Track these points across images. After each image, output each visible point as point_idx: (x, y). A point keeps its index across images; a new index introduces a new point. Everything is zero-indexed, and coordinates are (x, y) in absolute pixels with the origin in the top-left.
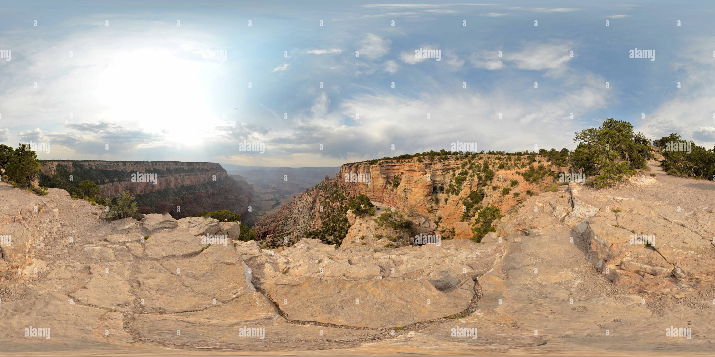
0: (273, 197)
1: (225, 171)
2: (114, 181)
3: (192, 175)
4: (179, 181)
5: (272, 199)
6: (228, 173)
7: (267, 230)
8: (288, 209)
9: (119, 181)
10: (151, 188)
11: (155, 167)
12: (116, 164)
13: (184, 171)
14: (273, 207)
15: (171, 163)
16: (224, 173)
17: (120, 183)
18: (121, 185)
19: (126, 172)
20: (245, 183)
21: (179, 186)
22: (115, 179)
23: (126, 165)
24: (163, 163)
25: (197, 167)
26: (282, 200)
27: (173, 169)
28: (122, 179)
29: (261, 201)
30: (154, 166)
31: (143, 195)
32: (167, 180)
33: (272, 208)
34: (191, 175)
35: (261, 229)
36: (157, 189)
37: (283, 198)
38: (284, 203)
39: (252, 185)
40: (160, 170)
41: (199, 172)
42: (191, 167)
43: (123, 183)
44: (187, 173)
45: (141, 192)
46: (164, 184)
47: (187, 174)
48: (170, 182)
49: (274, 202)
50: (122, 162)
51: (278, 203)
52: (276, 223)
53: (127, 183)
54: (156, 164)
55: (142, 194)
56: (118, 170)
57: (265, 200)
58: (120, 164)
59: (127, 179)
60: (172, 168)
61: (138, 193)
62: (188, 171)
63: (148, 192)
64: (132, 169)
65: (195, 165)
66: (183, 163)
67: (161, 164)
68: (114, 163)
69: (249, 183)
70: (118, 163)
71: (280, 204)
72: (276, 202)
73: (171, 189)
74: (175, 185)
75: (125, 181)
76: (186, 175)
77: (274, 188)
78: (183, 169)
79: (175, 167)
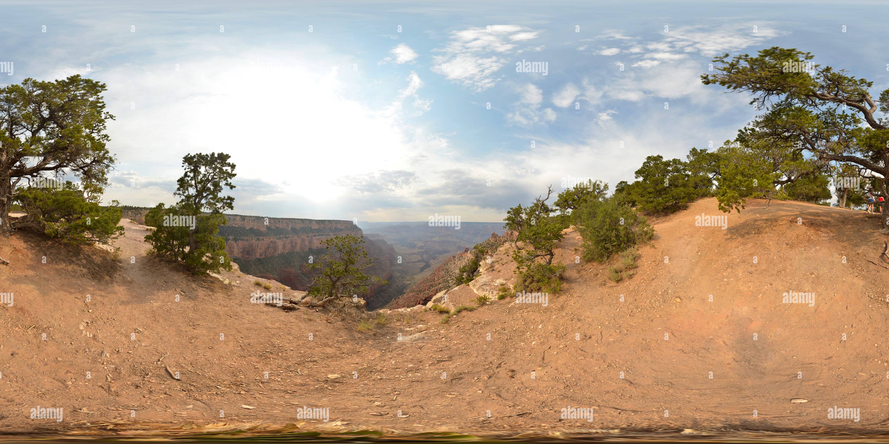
0: (420, 258)
1: (360, 229)
2: (229, 240)
3: (323, 235)
4: (307, 243)
5: (419, 261)
6: (364, 233)
7: (427, 296)
8: (445, 271)
9: (235, 240)
10: (273, 251)
11: (277, 225)
12: (232, 217)
13: (312, 230)
14: (422, 270)
15: (296, 221)
16: (360, 232)
17: (236, 242)
18: (237, 245)
19: (244, 228)
20: (385, 242)
21: (307, 249)
22: (231, 237)
23: (244, 220)
24: (287, 221)
25: (330, 226)
26: (432, 262)
27: (299, 228)
28: (238, 238)
29: (408, 263)
30: (277, 223)
31: (264, 258)
32: (292, 242)
33: (421, 272)
34: (321, 235)
35: (420, 296)
36: (279, 252)
37: (434, 259)
38: (435, 264)
39: (392, 245)
40: (284, 229)
41: (332, 232)
42: (322, 226)
43: (240, 243)
44: (318, 232)
45: (261, 256)
46: (288, 246)
47: (318, 234)
48: (296, 244)
49: (422, 265)
50: (241, 216)
51: (427, 266)
52: (437, 287)
53: (244, 242)
54: (279, 222)
55: (262, 257)
56: (234, 225)
57: (412, 262)
58: (238, 218)
59: (245, 238)
60: (298, 226)
61: (258, 256)
62: (318, 230)
63: (269, 256)
64: (252, 226)
65: (326, 223)
66: (310, 221)
67: (285, 221)
68: (230, 217)
69: (389, 243)
70: (234, 217)
71: (430, 267)
72: (424, 264)
73: (297, 252)
74: (302, 248)
75: (242, 240)
76: (315, 236)
77: (421, 247)
78: (311, 228)
79: (302, 225)
